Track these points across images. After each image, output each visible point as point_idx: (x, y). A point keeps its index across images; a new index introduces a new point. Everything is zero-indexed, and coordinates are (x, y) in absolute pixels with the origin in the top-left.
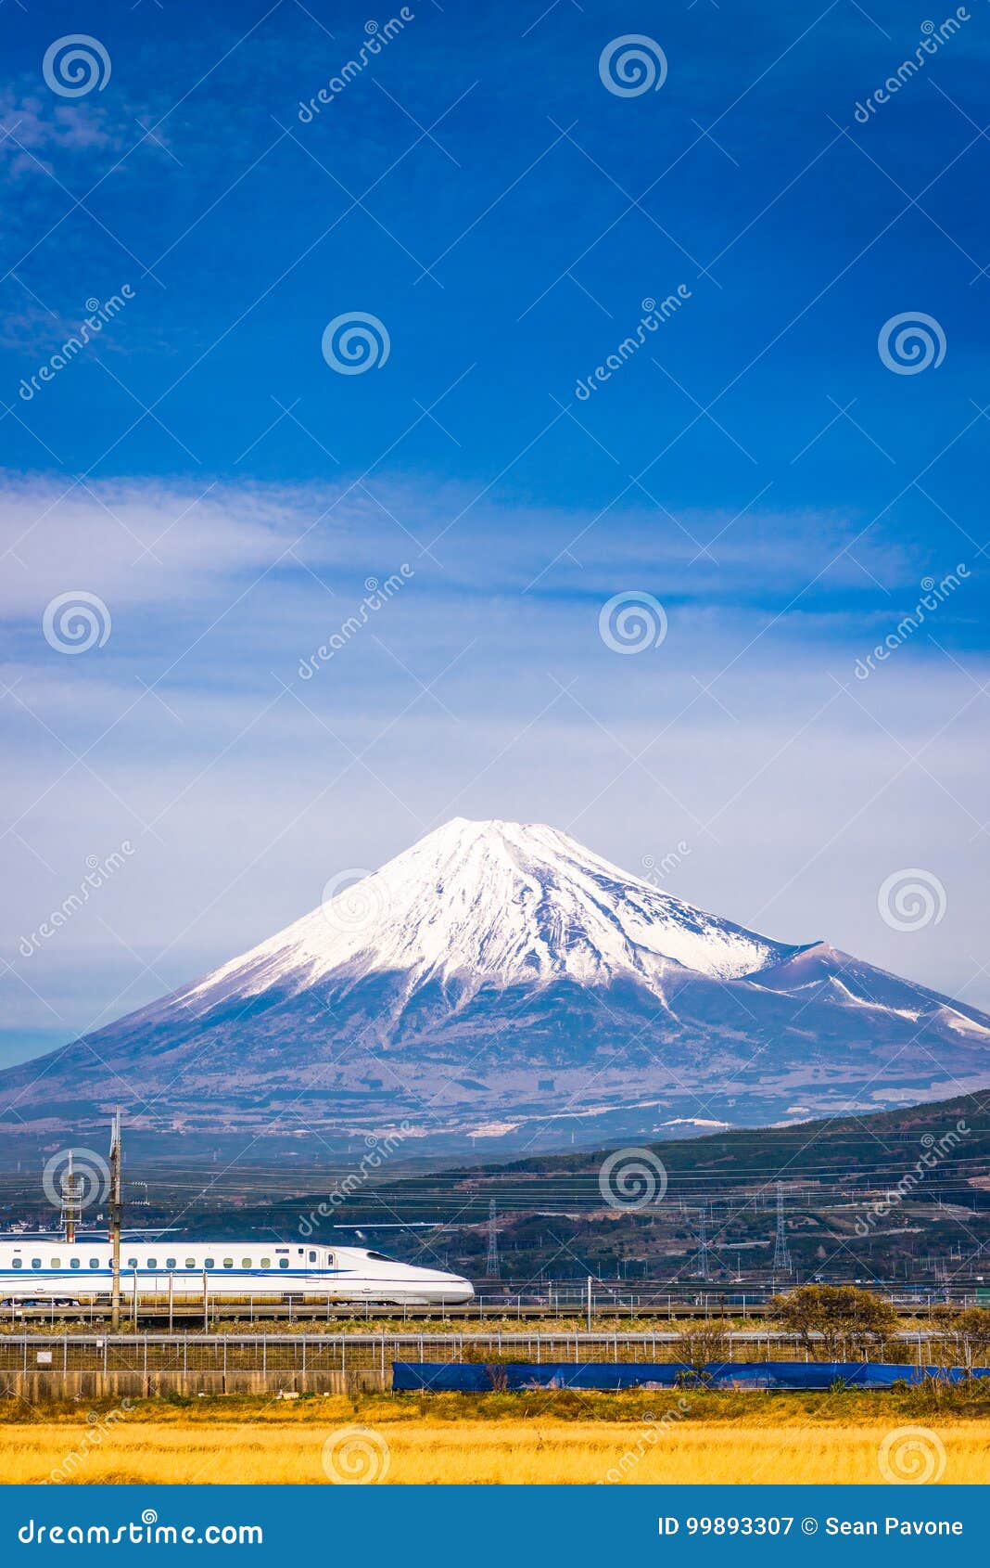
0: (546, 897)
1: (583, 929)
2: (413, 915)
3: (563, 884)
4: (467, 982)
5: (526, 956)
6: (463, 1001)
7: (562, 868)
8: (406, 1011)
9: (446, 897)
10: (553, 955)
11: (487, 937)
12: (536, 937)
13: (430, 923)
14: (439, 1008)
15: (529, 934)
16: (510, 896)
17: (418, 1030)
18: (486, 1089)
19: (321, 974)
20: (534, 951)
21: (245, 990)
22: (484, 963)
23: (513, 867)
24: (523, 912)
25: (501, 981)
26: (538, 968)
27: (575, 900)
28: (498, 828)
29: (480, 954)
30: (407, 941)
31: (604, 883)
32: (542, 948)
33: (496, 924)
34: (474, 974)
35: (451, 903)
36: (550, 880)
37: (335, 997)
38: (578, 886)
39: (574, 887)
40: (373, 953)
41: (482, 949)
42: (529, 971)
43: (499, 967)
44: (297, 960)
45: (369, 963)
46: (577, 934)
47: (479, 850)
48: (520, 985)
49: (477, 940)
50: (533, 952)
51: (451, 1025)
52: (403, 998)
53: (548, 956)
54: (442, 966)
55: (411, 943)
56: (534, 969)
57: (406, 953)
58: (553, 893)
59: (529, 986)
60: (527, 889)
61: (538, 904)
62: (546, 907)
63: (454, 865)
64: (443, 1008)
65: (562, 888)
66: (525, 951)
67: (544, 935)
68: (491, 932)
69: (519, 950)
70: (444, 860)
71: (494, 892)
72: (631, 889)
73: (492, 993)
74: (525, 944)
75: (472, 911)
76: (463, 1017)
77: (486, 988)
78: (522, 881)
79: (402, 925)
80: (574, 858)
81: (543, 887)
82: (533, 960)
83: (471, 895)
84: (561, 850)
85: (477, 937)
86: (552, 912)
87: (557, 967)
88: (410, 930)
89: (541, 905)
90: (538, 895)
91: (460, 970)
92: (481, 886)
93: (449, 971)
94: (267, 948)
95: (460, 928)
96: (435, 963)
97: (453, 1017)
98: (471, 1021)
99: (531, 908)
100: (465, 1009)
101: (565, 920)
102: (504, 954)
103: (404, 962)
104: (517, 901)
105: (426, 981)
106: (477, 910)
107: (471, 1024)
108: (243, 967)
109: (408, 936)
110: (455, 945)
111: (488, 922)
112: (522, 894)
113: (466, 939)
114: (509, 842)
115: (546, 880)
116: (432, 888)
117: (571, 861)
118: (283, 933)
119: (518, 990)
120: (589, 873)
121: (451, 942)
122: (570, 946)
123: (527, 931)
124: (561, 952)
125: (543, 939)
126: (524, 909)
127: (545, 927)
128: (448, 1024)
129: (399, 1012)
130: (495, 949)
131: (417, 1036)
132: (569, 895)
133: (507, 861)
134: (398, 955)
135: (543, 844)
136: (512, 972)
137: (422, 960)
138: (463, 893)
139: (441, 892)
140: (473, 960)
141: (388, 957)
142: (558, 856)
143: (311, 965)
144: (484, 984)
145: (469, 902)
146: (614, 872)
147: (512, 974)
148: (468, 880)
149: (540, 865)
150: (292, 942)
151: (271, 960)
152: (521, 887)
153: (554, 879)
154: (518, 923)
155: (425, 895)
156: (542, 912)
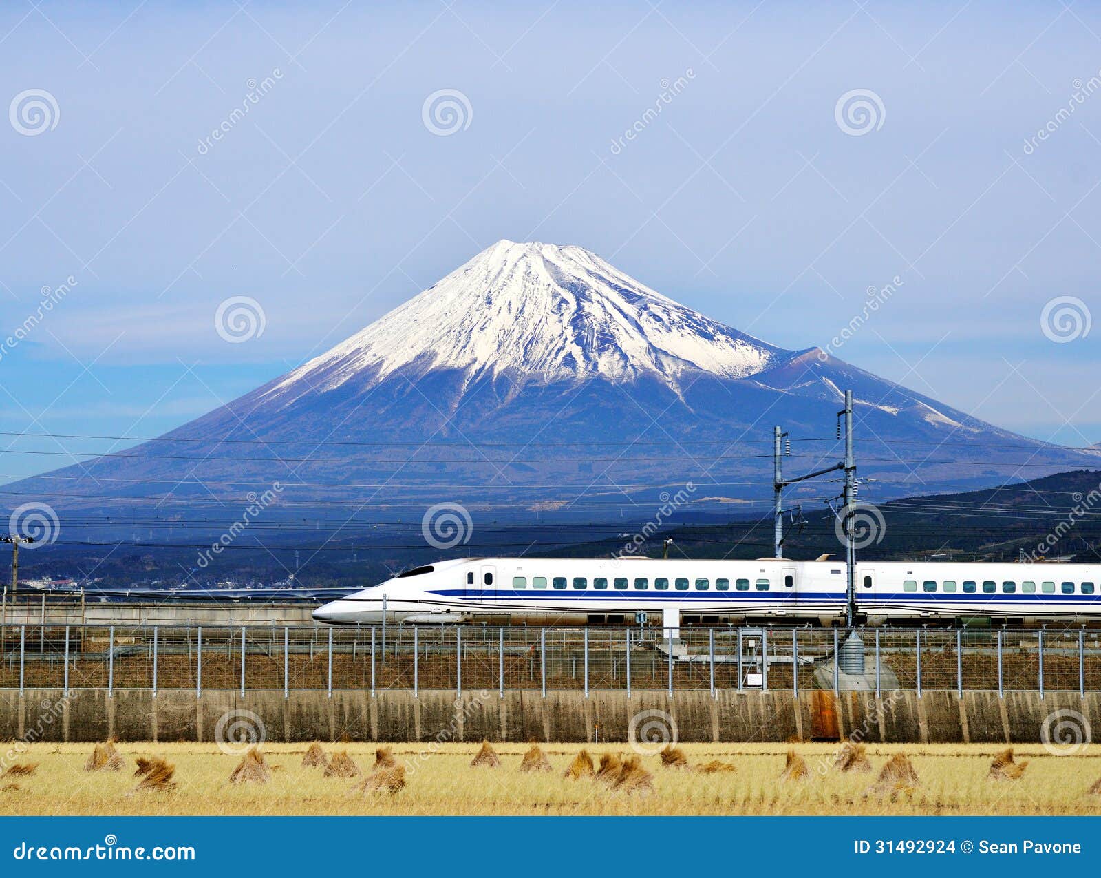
0: (580, 308)
1: (612, 336)
2: (467, 323)
3: (595, 297)
4: (514, 380)
5: (564, 358)
6: (511, 395)
7: (592, 282)
8: (461, 404)
9: (494, 309)
10: (586, 357)
11: (530, 342)
12: (572, 342)
13: (481, 329)
14: (490, 402)
15: (566, 339)
16: (550, 306)
17: (472, 420)
18: (534, 471)
19: (389, 371)
20: (571, 353)
21: (323, 386)
22: (527, 364)
23: (553, 283)
24: (560, 321)
25: (542, 379)
26: (574, 369)
27: (605, 311)
28: (538, 248)
29: (524, 356)
30: (461, 344)
31: (630, 297)
32: (577, 351)
33: (538, 330)
34: (519, 373)
35: (499, 312)
36: (584, 294)
37: (401, 391)
38: (608, 299)
39: (604, 300)
40: (434, 355)
41: (526, 352)
42: (566, 371)
43: (541, 368)
44: (368, 360)
45: (431, 363)
46: (607, 340)
47: (522, 267)
48: (561, 383)
49: (521, 344)
50: (570, 355)
51: (501, 416)
52: (459, 392)
53: (582, 358)
54: (492, 366)
55: (465, 347)
56: (570, 370)
57: (461, 355)
58: (586, 305)
59: (567, 382)
60: (564, 301)
61: (573, 314)
62: (580, 316)
63: (501, 280)
64: (493, 401)
65: (594, 301)
66: (563, 354)
67: (579, 341)
68: (533, 338)
69: (557, 353)
70: (492, 276)
71: (535, 304)
72: (652, 302)
73: (538, 389)
74: (563, 348)
75: (516, 319)
76: (510, 410)
77: (530, 385)
78: (560, 294)
79: (457, 331)
80: (604, 275)
81: (577, 299)
82: (569, 361)
83: (516, 306)
84: (592, 268)
85: (521, 341)
86: (586, 320)
87: (590, 367)
88: (464, 336)
89: (575, 315)
90: (573, 306)
91: (507, 370)
92: (524, 298)
93: (498, 370)
94: (342, 349)
95: (508, 334)
96: (486, 363)
97: (503, 409)
98: (519, 412)
99: (566, 318)
100: (512, 403)
101: (596, 328)
102: (545, 356)
103: (462, 362)
104: (555, 311)
105: (479, 378)
106: (521, 319)
107: (519, 416)
108: (320, 367)
109: (462, 341)
110: (502, 349)
111: (530, 328)
112: (559, 305)
113: (512, 343)
114: (547, 260)
115: (580, 292)
116: (481, 300)
117: (600, 278)
118: (355, 338)
119: (558, 386)
120: (616, 287)
121: (499, 346)
122: (601, 351)
123: (564, 337)
124: (593, 355)
125: (578, 344)
126: (562, 318)
127: (580, 333)
128: (499, 415)
129: (456, 406)
130: (538, 352)
131: (471, 425)
132: (599, 306)
133: (545, 277)
134: (454, 356)
135: (576, 263)
136: (552, 370)
137: (474, 361)
138: (509, 305)
139: (490, 303)
140: (519, 362)
141: (447, 357)
142: (589, 273)
143: (380, 364)
144: (529, 382)
145: (514, 312)
146: (637, 287)
147: (552, 374)
148: (514, 292)
149: (574, 281)
150: (363, 345)
151: (346, 360)
152: (558, 299)
153: (587, 293)
154: (556, 329)
155: (476, 306)
156: (578, 320)
